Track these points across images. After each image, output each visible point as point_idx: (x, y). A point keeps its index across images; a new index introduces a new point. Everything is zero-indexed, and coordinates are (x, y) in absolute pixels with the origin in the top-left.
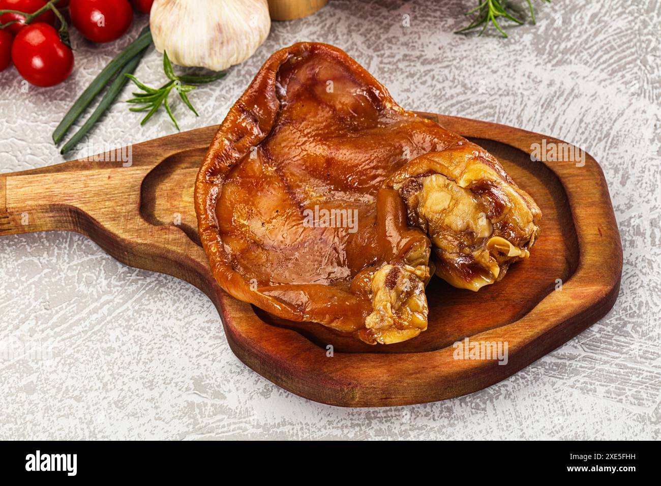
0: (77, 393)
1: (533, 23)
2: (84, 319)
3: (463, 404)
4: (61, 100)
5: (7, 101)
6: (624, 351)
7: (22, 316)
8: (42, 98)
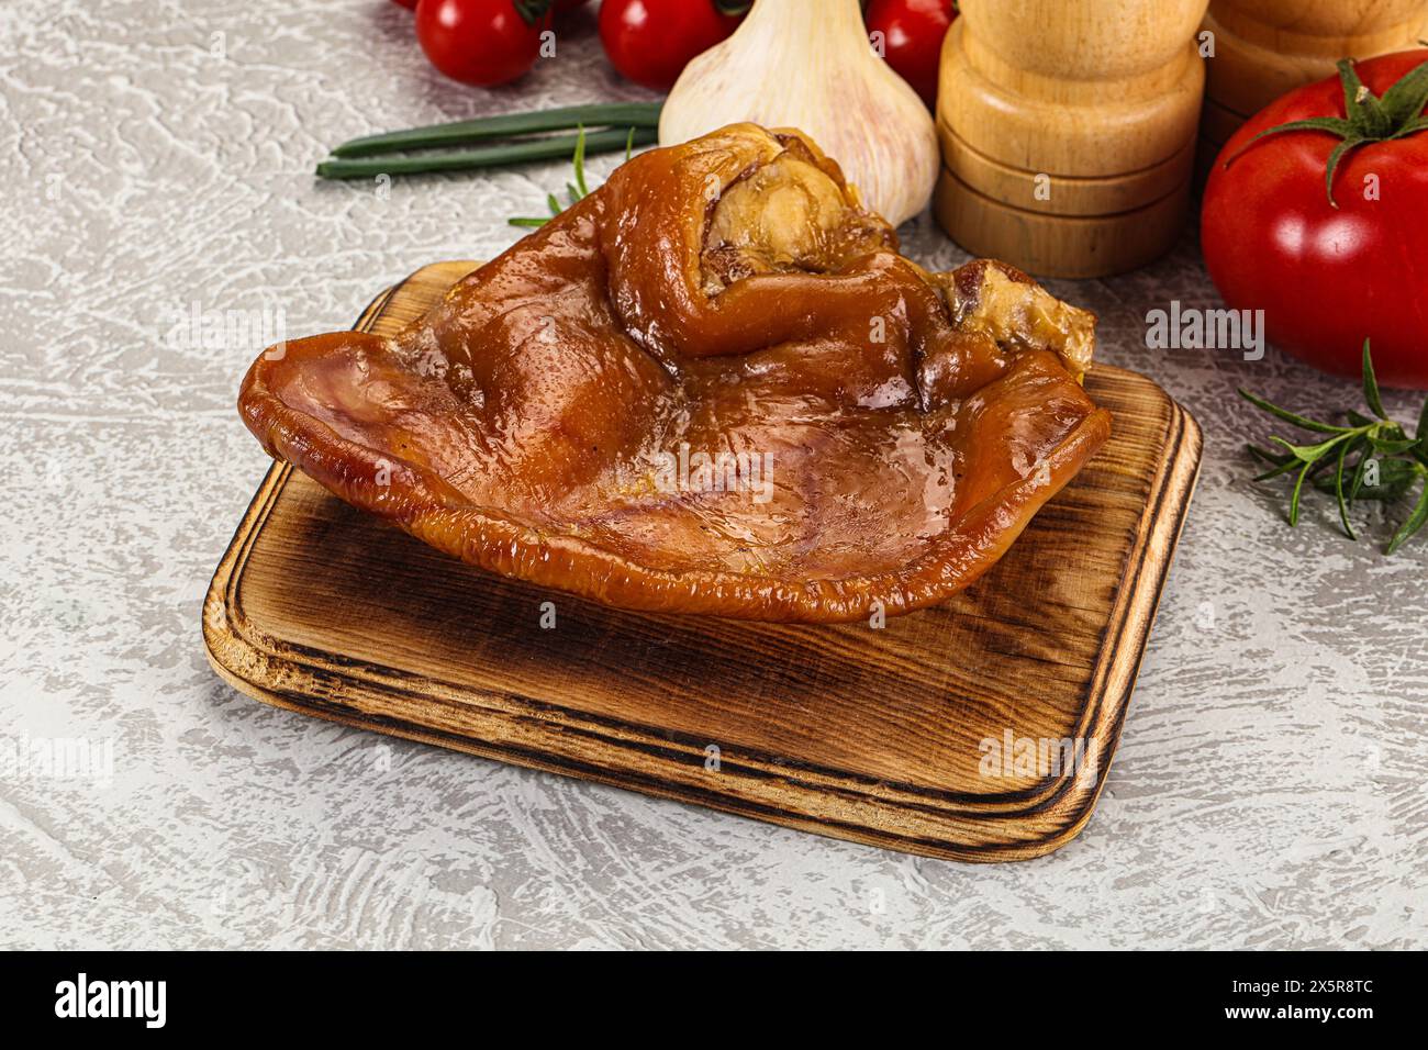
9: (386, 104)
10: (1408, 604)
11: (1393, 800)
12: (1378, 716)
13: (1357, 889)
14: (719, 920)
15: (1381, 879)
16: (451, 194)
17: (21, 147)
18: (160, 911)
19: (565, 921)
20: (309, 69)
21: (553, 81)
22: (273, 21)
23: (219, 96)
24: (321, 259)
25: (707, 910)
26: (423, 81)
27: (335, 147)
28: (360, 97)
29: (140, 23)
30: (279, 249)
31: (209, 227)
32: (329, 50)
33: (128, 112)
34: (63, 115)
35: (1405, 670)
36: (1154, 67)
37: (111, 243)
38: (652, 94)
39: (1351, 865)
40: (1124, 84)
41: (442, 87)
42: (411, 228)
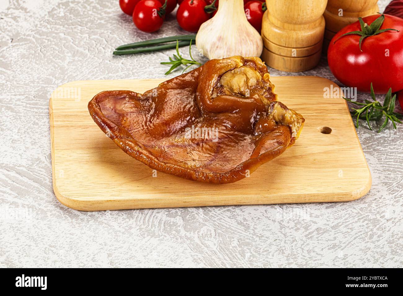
0: (5, 128)
1: (378, 132)
2: (42, 109)
3: (139, 230)
4: (141, 39)
5: (121, 27)
6: (233, 260)
7: (23, 93)
8: (135, 34)
9: (127, 37)
10: (385, 144)
11: (387, 187)
12: (381, 169)
13: (382, 207)
14: (235, 221)
15: (387, 204)
16: (146, 57)
17: (41, 51)
18: (104, 225)
19: (199, 223)
20: (107, 30)
21: (166, 31)
22: (97, 19)
23: (86, 37)
24: (117, 74)
25: (232, 219)
26: (135, 32)
27: (116, 48)
28: (120, 36)
29: (64, 21)
30: (107, 72)
31: (89, 68)
32: (111, 25)
33: (65, 42)
34: (49, 43)
35: (386, 158)
36: (315, 21)
37: (66, 73)
38: (190, 33)
39: (380, 202)
40: (308, 25)
41: (139, 33)
42: (137, 66)
